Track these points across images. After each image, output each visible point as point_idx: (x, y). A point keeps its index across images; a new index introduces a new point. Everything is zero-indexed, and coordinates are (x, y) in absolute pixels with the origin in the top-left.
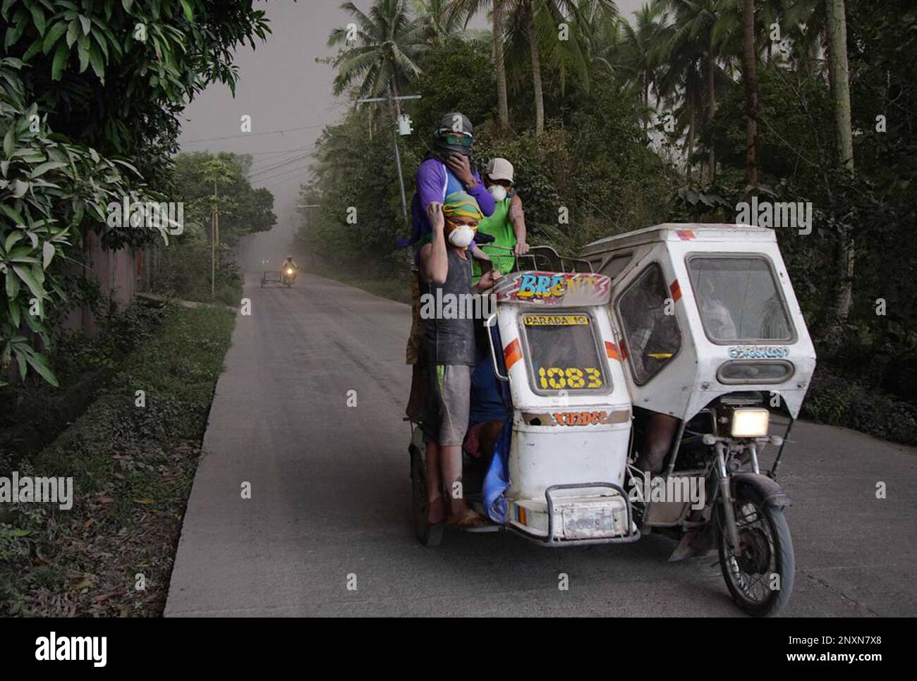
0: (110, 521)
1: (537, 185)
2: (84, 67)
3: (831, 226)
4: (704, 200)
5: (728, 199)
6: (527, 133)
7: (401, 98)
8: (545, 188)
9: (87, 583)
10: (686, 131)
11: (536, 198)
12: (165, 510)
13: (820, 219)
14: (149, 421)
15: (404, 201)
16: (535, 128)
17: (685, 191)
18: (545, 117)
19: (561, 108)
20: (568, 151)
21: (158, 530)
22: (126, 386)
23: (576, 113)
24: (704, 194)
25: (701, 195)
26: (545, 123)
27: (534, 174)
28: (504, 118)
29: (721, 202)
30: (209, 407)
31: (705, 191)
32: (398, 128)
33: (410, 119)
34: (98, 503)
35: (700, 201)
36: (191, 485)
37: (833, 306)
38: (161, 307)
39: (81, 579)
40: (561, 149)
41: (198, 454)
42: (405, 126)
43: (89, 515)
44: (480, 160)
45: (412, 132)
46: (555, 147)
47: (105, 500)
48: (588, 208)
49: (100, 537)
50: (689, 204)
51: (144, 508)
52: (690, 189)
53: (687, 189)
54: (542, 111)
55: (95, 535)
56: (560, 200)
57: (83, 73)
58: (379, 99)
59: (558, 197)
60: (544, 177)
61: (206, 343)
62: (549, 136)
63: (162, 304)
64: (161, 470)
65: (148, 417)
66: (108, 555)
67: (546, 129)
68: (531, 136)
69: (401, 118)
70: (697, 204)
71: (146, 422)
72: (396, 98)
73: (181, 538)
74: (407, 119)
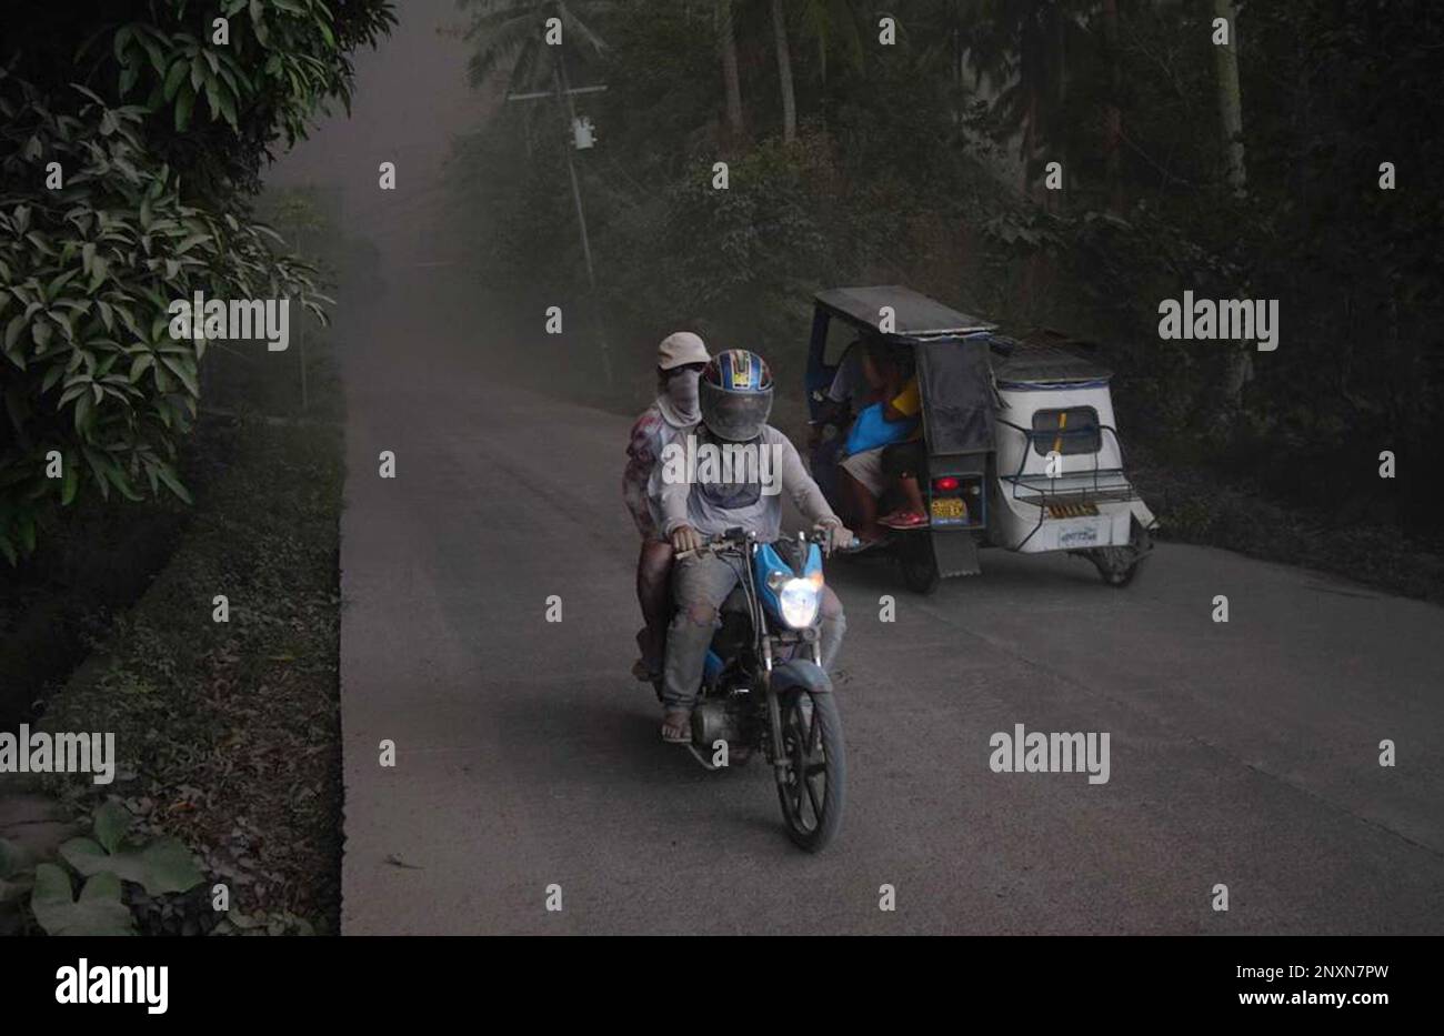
0: (245, 680)
1: (788, 220)
2: (215, 114)
3: (1214, 268)
4: (1026, 235)
5: (1061, 233)
6: (770, 142)
7: (575, 91)
8: (801, 226)
9: (236, 739)
10: (1025, 123)
11: (786, 240)
12: (310, 666)
13: (1198, 257)
14: (261, 570)
15: (587, 251)
16: (782, 132)
17: (998, 224)
18: (797, 116)
19: (822, 101)
20: (835, 167)
21: (308, 687)
22: (216, 530)
23: (845, 107)
24: (1027, 227)
25: (1022, 230)
26: (798, 124)
27: (784, 203)
28: (736, 116)
29: (1051, 237)
30: (337, 552)
31: (1030, 223)
32: (574, 139)
33: (591, 124)
34: (222, 662)
35: (1020, 237)
36: (339, 637)
37: (1220, 384)
38: (235, 425)
39: (231, 736)
40: (823, 163)
41: (339, 604)
42: (584, 136)
43: (215, 675)
44: (700, 185)
45: (594, 143)
46: (813, 161)
47: (231, 659)
48: (865, 252)
49: (235, 696)
50: (1005, 243)
51: (283, 665)
52: (1006, 221)
53: (1001, 220)
54: (793, 106)
55: (228, 696)
56: (823, 241)
57: (216, 121)
58: (542, 95)
59: (820, 238)
60: (799, 208)
61: (312, 471)
62: (804, 144)
63: (234, 421)
64: (294, 623)
65: (258, 565)
66: (254, 713)
67: (799, 134)
68: (777, 145)
69: (577, 123)
70: (1016, 241)
71: (256, 571)
72: (570, 91)
73: (342, 690)
74: (586, 125)
